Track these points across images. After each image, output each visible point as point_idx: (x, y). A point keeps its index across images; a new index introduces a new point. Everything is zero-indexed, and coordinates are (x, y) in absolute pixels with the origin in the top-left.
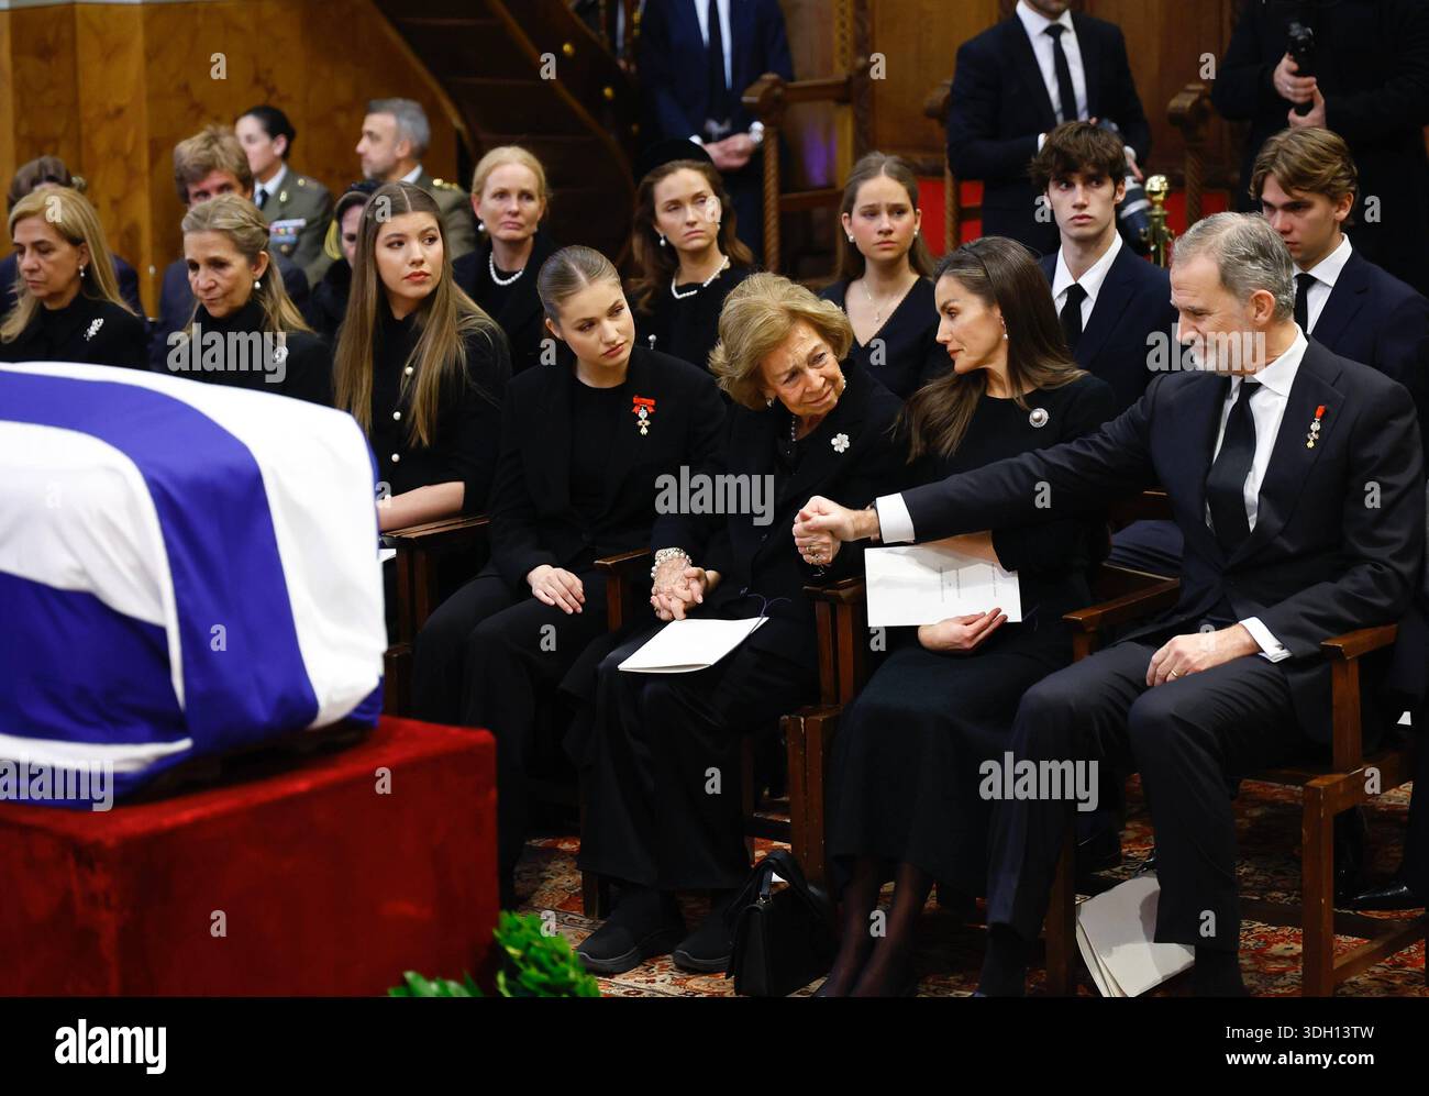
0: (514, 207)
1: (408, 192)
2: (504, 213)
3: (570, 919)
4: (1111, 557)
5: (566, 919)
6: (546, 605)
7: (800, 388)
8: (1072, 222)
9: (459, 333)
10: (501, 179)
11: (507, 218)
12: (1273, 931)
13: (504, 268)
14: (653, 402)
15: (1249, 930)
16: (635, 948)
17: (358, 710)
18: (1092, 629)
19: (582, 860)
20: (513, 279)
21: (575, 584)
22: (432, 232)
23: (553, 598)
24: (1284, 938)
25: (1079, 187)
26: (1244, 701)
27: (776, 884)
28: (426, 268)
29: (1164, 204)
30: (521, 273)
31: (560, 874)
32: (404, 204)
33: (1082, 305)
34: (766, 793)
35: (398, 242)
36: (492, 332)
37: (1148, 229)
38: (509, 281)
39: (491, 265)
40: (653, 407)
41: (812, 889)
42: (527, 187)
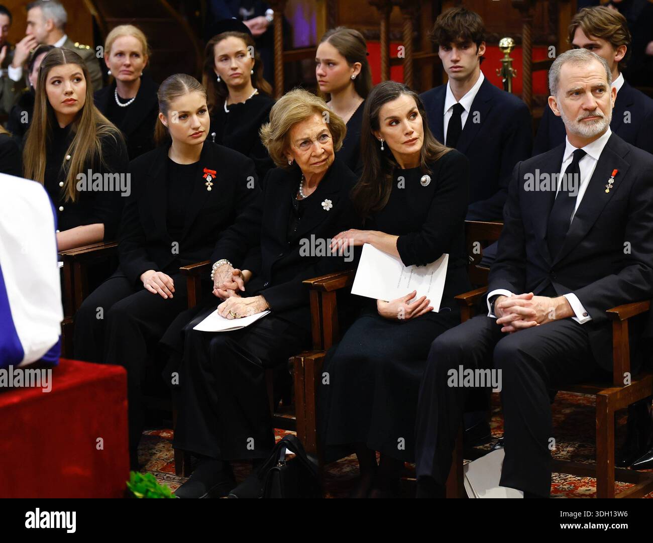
0: (128, 62)
1: (65, 53)
2: (122, 65)
3: (168, 477)
4: (481, 263)
5: (165, 477)
6: (152, 293)
7: (309, 152)
8: (450, 69)
9: (97, 135)
10: (120, 45)
11: (123, 68)
12: (579, 480)
13: (124, 97)
14: (215, 172)
15: (564, 479)
16: (206, 494)
17: (46, 355)
18: (470, 304)
19: (175, 442)
20: (129, 103)
21: (169, 281)
22: (78, 76)
23: (156, 289)
24: (586, 484)
25: (454, 49)
26: (562, 344)
27: (288, 455)
28: (74, 96)
29: (510, 55)
30: (133, 99)
31: (161, 451)
32: (62, 59)
33: (462, 116)
34: (281, 402)
35: (59, 81)
36: (116, 134)
37: (501, 69)
38: (127, 104)
39: (116, 95)
40: (215, 175)
41: (309, 458)
42: (136, 49)
